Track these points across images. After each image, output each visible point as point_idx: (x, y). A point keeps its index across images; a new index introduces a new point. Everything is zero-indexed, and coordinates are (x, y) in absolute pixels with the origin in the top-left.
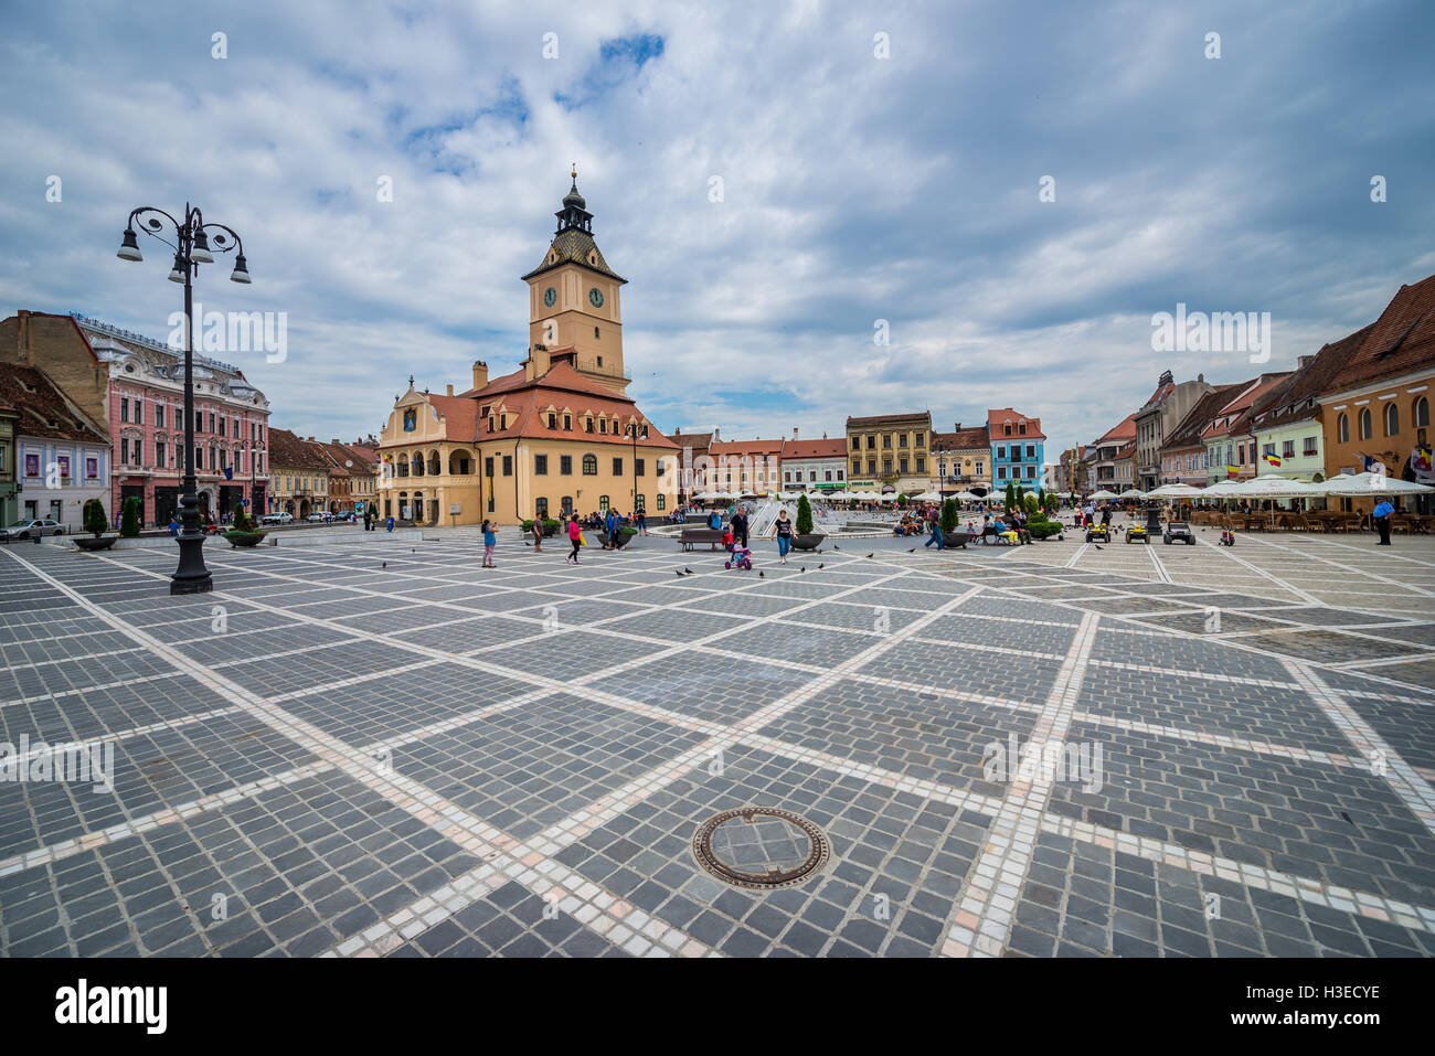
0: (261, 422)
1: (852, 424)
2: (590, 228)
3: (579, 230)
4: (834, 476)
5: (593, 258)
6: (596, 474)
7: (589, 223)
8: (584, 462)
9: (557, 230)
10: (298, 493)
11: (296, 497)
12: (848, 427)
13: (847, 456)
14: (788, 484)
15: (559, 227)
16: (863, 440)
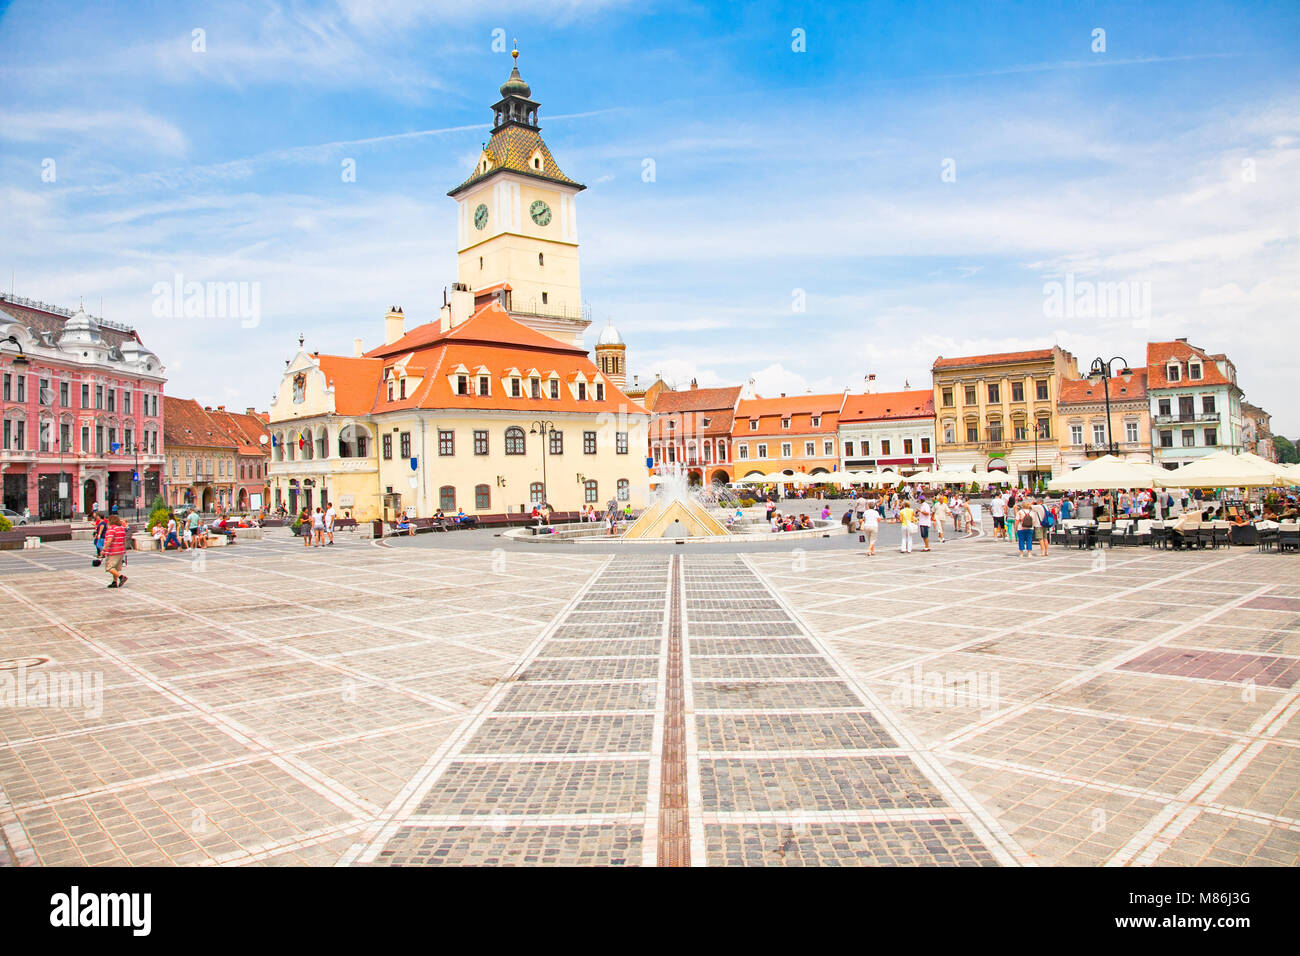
0: (156, 393)
1: (941, 369)
2: (535, 122)
3: (518, 125)
4: (917, 446)
5: (537, 161)
6: (524, 453)
7: (535, 114)
8: (507, 438)
9: (493, 127)
10: (200, 479)
11: (197, 484)
12: (935, 372)
13: (935, 416)
14: (850, 459)
15: (496, 124)
16: (959, 393)
